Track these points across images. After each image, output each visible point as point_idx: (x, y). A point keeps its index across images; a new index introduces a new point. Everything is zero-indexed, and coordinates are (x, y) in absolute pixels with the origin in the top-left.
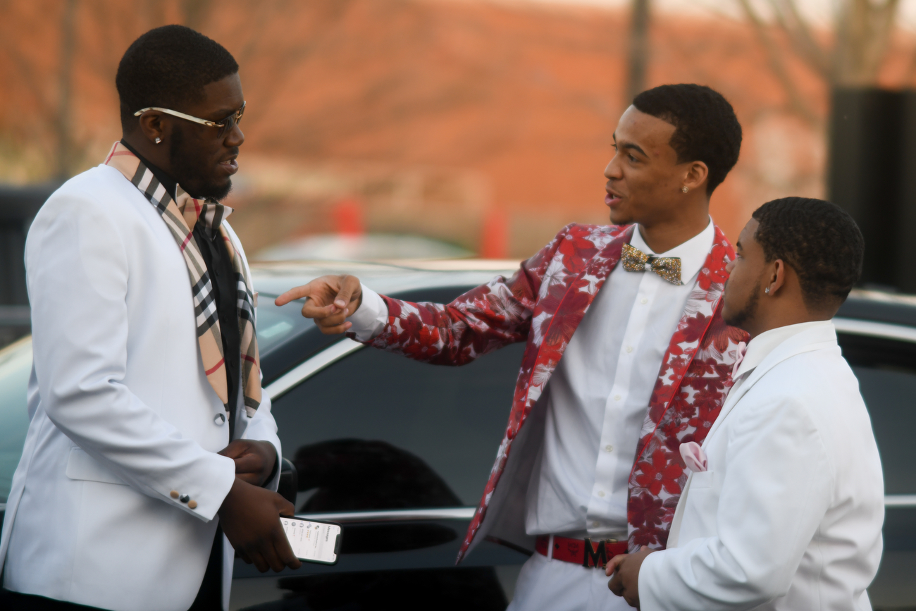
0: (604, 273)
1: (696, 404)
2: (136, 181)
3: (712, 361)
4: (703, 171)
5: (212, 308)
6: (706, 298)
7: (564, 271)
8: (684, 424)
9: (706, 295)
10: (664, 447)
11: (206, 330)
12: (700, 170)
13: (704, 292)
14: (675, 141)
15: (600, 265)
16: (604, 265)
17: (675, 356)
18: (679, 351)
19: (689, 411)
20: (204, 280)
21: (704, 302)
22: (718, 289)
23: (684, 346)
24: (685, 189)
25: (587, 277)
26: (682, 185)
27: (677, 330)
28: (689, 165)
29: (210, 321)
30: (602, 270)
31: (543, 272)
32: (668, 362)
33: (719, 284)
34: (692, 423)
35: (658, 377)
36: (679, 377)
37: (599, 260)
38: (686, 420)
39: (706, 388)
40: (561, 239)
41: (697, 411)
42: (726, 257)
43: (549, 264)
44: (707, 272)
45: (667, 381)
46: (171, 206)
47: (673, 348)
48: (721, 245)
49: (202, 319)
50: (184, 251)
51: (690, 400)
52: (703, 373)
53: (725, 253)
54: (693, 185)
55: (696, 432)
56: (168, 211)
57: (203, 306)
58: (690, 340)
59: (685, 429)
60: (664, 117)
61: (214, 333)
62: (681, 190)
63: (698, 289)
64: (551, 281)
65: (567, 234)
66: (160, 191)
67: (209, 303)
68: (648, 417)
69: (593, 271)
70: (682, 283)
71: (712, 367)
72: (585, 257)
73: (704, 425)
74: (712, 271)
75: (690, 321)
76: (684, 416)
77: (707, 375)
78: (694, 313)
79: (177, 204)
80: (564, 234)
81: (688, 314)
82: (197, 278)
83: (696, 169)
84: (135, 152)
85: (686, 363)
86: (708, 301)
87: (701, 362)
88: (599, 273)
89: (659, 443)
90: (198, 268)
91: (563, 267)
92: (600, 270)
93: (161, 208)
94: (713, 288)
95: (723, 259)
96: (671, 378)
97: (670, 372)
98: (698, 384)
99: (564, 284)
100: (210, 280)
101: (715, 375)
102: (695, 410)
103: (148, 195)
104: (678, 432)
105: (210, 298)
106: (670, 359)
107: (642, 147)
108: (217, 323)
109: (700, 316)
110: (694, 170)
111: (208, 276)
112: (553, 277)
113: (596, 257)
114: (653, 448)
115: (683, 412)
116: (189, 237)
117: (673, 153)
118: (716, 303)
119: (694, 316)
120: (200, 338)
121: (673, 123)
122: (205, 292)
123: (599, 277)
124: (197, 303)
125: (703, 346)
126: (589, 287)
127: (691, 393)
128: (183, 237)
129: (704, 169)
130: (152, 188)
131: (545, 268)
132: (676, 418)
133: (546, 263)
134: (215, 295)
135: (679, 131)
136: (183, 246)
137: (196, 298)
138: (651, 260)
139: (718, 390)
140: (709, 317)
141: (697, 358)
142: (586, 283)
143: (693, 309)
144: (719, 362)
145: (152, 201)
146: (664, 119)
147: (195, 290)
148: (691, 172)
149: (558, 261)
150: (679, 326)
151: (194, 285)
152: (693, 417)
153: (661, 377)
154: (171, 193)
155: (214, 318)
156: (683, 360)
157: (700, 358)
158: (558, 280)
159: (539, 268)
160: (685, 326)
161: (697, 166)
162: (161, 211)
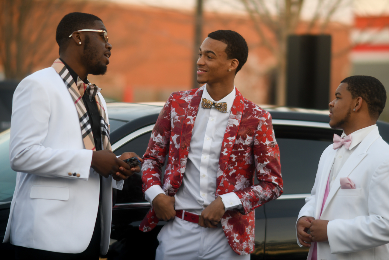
0: (195, 114)
1: (236, 161)
2: (60, 74)
3: (241, 144)
4: (237, 64)
5: (89, 127)
6: (236, 118)
7: (177, 115)
8: (232, 169)
9: (236, 117)
10: (226, 179)
11: (86, 136)
12: (236, 62)
13: (235, 116)
14: (227, 50)
15: (192, 110)
16: (194, 110)
17: (227, 143)
18: (228, 141)
19: (233, 164)
20: (85, 116)
21: (235, 120)
22: (240, 114)
23: (230, 139)
24: (230, 70)
25: (188, 117)
26: (228, 68)
27: (226, 132)
28: (231, 60)
29: (88, 132)
30: (194, 113)
31: (170, 117)
32: (224, 146)
33: (240, 112)
34: (234, 168)
35: (221, 152)
36: (230, 152)
37: (191, 108)
38: (232, 167)
39: (239, 154)
40: (171, 102)
41: (236, 164)
42: (241, 100)
43: (171, 113)
44: (235, 107)
45: (225, 154)
46: (74, 86)
47: (225, 139)
48: (238, 95)
49: (84, 131)
50: (76, 104)
51: (234, 160)
52: (238, 149)
53: (241, 99)
54: (233, 68)
55: (236, 172)
56: (72, 87)
57: (85, 126)
58: (232, 136)
59: (232, 171)
60: (222, 41)
61: (90, 137)
62: (228, 71)
63: (232, 114)
64: (174, 121)
65: (172, 99)
66: (71, 78)
67: (87, 125)
68: (219, 169)
69: (190, 114)
70: (227, 112)
71: (241, 146)
72: (184, 108)
73: (239, 168)
74: (237, 106)
75: (231, 128)
76: (231, 166)
77: (239, 149)
78: (232, 125)
79: (77, 85)
80: (171, 99)
81: (229, 125)
82: (82, 115)
83: (234, 62)
84: (63, 62)
85: (231, 146)
86: (237, 119)
87: (237, 144)
88: (193, 114)
89: (224, 178)
90: (82, 111)
91: (176, 113)
92: (193, 113)
93: (69, 86)
94: (238, 114)
95: (240, 101)
96: (226, 152)
97: (226, 150)
98: (236, 153)
99: (179, 121)
100: (88, 116)
101: (243, 149)
102: (235, 163)
103: (64, 80)
104: (229, 172)
105: (88, 123)
106: (225, 145)
107: (214, 52)
108: (91, 133)
109: (234, 125)
110: (233, 63)
111: (87, 114)
112: (174, 119)
113: (189, 107)
114: (223, 180)
115: (231, 165)
116: (80, 98)
117: (226, 55)
118: (240, 120)
119: (232, 126)
120: (84, 139)
121: (226, 43)
122: (85, 121)
123: (193, 116)
124: (82, 125)
125: (237, 138)
126: (191, 121)
127: (234, 156)
128: (77, 98)
129: (237, 62)
130: (67, 77)
131: (169, 115)
132: (229, 167)
133: (169, 113)
134: (90, 122)
135: (228, 46)
136: (76, 102)
137: (81, 123)
138: (214, 104)
139: (244, 155)
140: (238, 126)
141: (235, 143)
142: (189, 120)
143: (231, 123)
144: (244, 144)
145: (65, 82)
146: (222, 42)
147: (81, 120)
148: (232, 63)
149: (174, 111)
150: (226, 131)
151: (80, 118)
152: (235, 166)
153: (222, 152)
154: (75, 80)
155: (90, 131)
156: (230, 145)
157: (236, 143)
158: (176, 120)
159: (167, 116)
160: (229, 130)
161: (234, 60)
162: (68, 87)
